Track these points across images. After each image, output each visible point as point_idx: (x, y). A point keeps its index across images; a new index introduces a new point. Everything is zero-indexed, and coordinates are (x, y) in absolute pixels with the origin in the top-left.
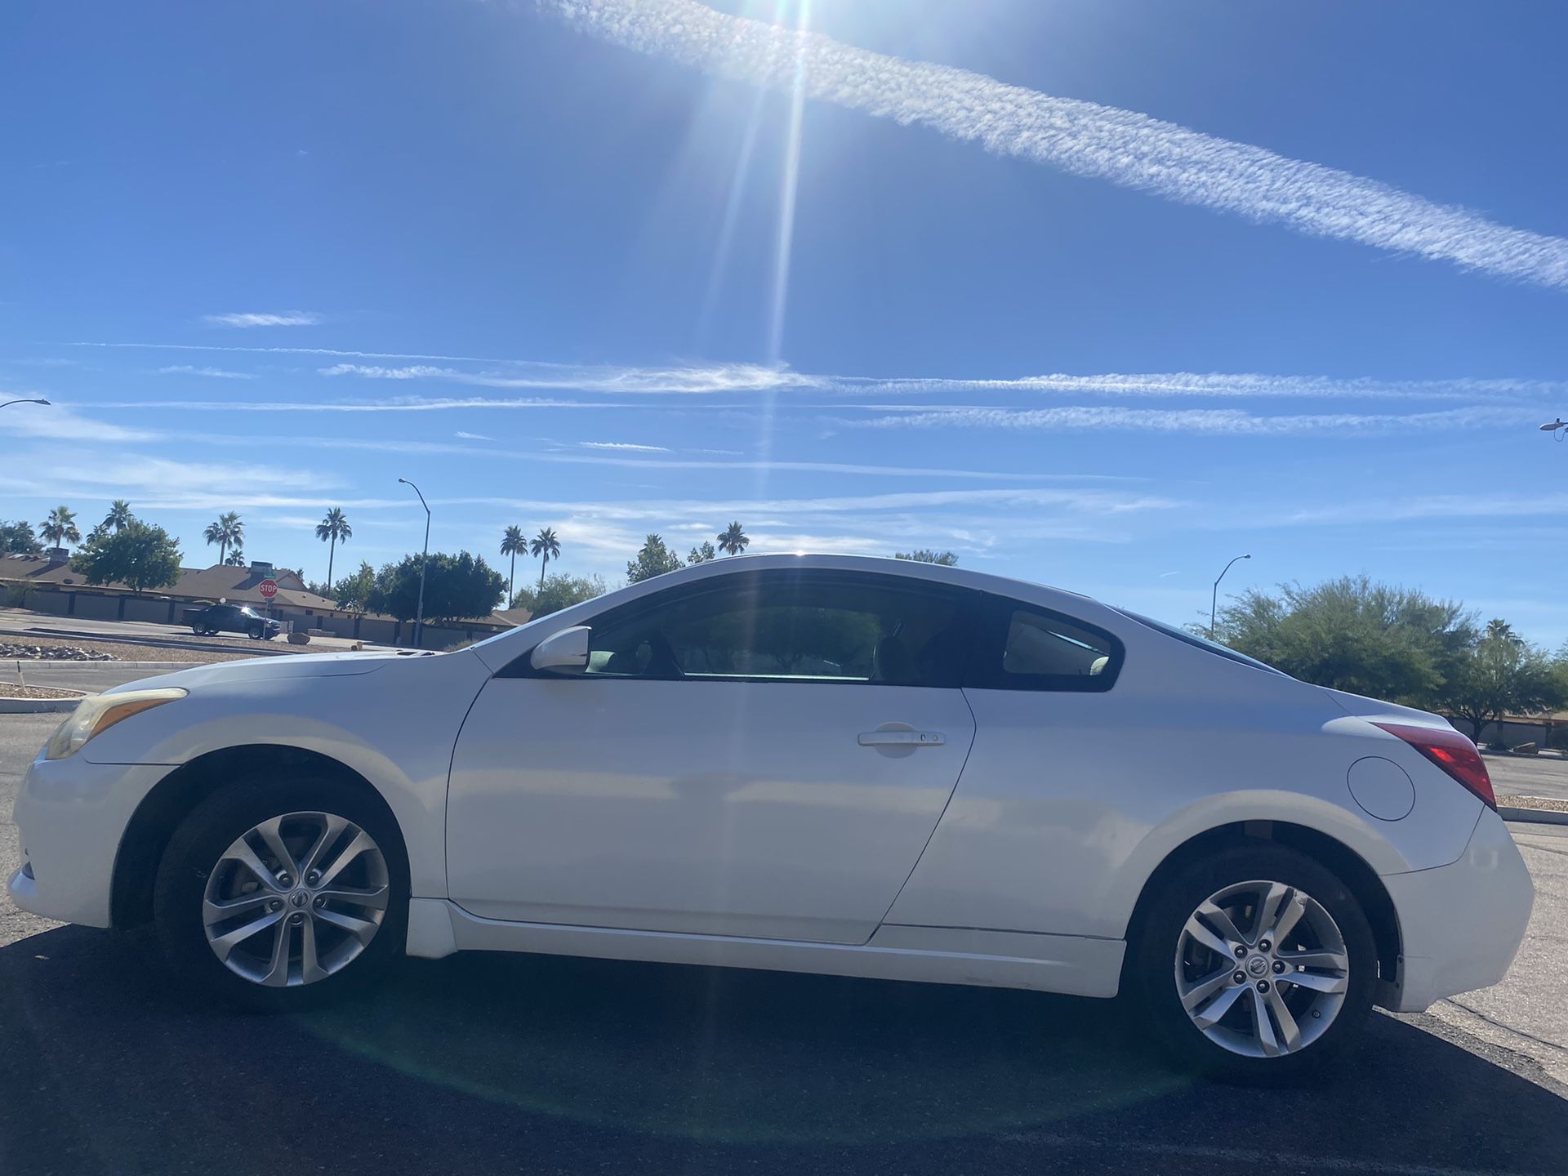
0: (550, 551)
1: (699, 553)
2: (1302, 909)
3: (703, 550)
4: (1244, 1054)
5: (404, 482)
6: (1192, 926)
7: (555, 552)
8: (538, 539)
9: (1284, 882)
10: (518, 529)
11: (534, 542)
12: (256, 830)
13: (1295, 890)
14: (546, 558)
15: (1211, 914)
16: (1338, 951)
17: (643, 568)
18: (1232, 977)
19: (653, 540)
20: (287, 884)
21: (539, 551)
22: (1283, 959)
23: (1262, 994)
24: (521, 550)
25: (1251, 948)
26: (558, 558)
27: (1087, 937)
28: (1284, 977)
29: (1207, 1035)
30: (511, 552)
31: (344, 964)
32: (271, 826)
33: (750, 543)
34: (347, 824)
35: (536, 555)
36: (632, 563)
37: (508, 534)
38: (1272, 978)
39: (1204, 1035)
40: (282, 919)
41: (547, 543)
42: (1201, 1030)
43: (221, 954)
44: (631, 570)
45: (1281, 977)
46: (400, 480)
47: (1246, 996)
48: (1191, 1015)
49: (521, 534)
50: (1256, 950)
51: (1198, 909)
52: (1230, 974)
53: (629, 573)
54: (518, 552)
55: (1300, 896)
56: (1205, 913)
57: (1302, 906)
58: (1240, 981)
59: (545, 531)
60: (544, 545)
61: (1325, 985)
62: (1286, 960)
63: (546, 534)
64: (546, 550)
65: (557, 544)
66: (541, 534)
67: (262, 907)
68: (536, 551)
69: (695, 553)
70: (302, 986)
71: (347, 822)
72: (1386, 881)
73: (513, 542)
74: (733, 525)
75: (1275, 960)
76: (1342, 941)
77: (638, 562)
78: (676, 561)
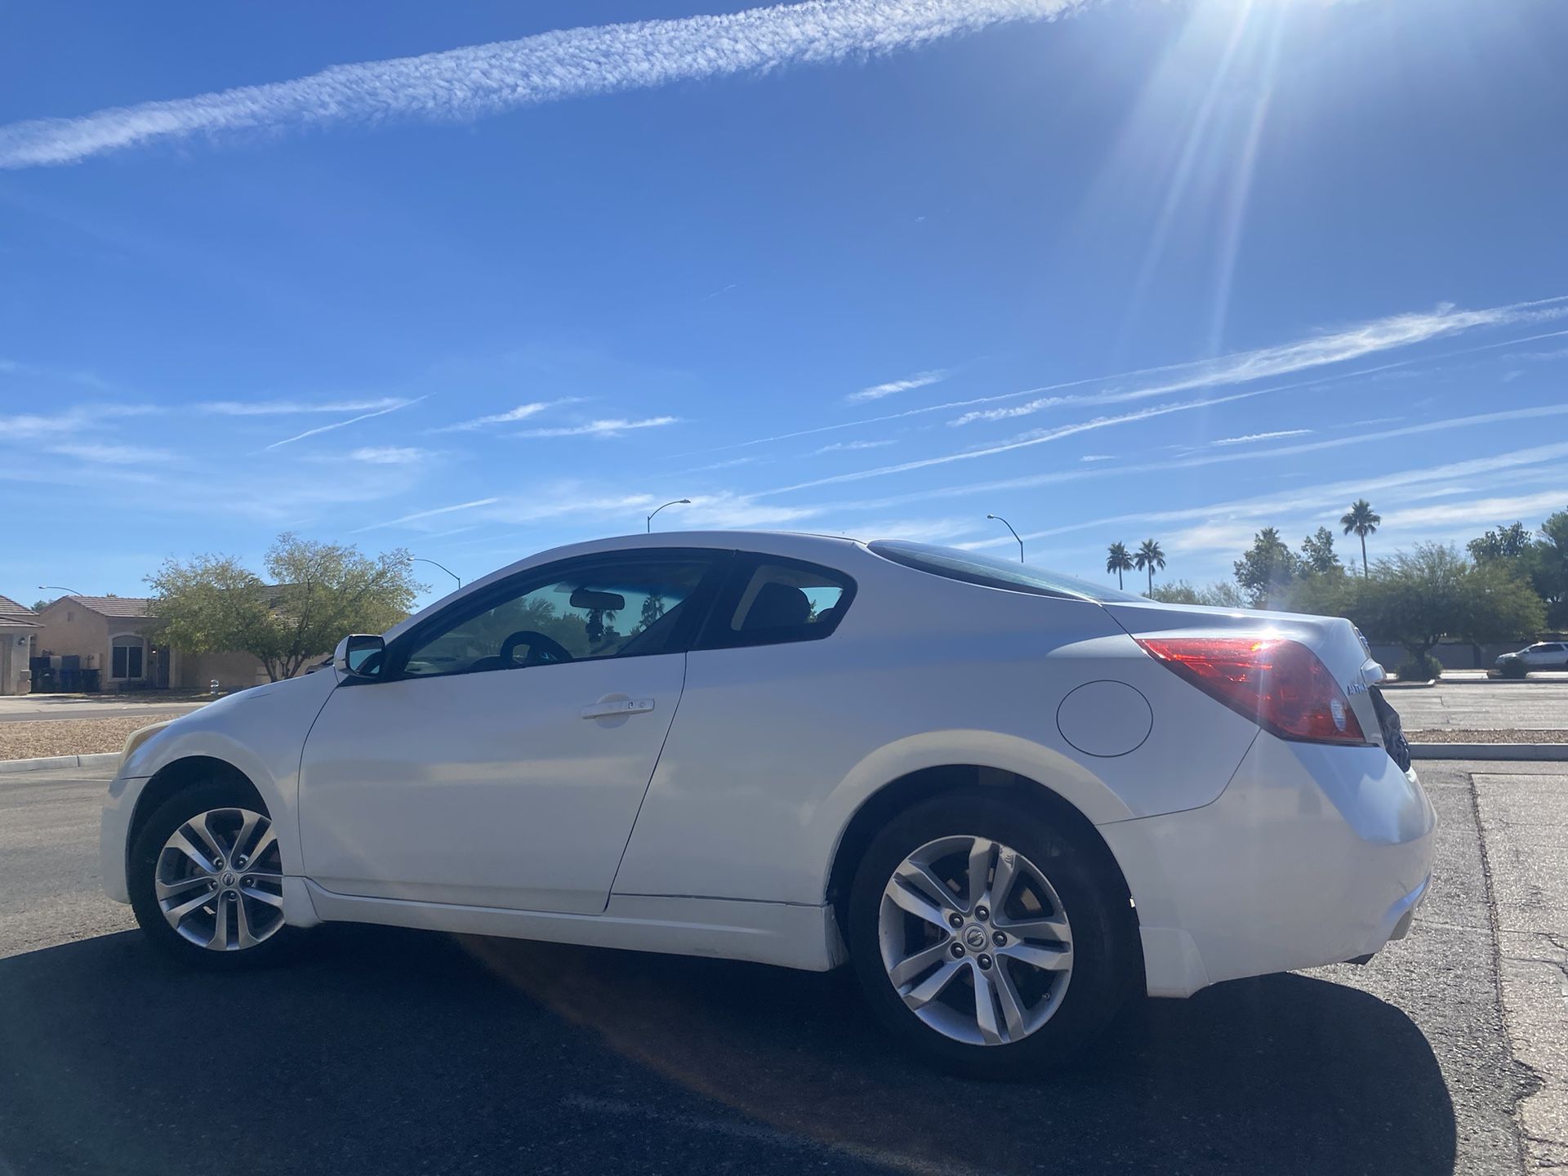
0: (1155, 563)
1: (1315, 540)
2: (1010, 868)
3: (1319, 537)
4: (962, 1040)
5: (992, 517)
6: (896, 892)
7: (1161, 563)
8: (1141, 552)
9: (987, 837)
10: (1122, 545)
11: (1137, 555)
12: (188, 824)
13: (1001, 846)
14: (1152, 570)
15: (911, 876)
16: (1060, 921)
17: (1252, 566)
18: (949, 949)
19: (1269, 534)
20: (218, 868)
21: (1143, 564)
22: (1004, 929)
23: (984, 971)
24: (1127, 566)
25: (968, 915)
26: (1165, 568)
27: (787, 903)
28: (1005, 950)
29: (919, 1016)
30: (1118, 569)
31: (272, 933)
32: (199, 821)
33: (1381, 522)
34: (258, 818)
35: (1140, 569)
36: (1238, 562)
37: (1113, 551)
38: (993, 951)
39: (916, 1016)
40: (217, 896)
41: (1151, 554)
42: (913, 1011)
43: (173, 923)
44: (1238, 570)
45: (1004, 950)
46: (989, 517)
47: (966, 971)
48: (901, 992)
49: (1125, 550)
50: (973, 919)
51: (897, 871)
52: (947, 945)
53: (1236, 574)
54: (1124, 569)
55: (1007, 853)
56: (904, 874)
57: (1009, 865)
58: (958, 955)
59: (1147, 542)
60: (1146, 557)
61: (1048, 960)
62: (1010, 931)
63: (1148, 546)
64: (1150, 562)
65: (1162, 554)
66: (1142, 546)
67: (206, 885)
68: (1141, 564)
69: (1310, 541)
70: (238, 951)
71: (259, 816)
72: (1101, 830)
73: (1118, 560)
74: (1358, 504)
75: (995, 931)
76: (1062, 907)
77: (1245, 561)
78: (1288, 553)
